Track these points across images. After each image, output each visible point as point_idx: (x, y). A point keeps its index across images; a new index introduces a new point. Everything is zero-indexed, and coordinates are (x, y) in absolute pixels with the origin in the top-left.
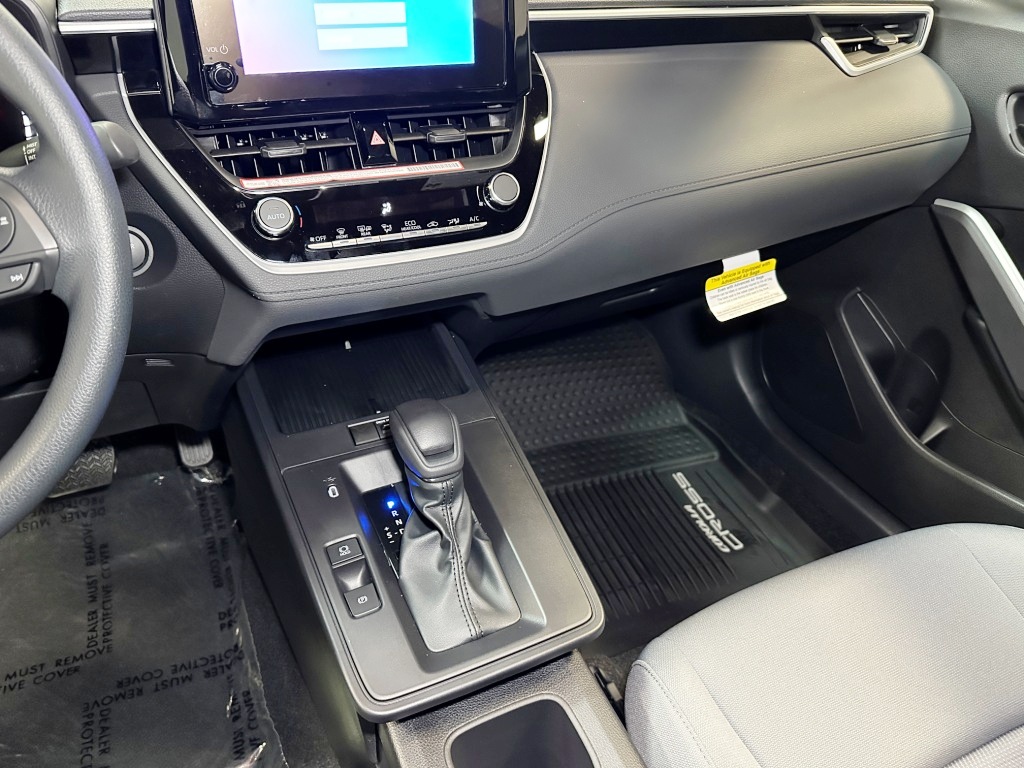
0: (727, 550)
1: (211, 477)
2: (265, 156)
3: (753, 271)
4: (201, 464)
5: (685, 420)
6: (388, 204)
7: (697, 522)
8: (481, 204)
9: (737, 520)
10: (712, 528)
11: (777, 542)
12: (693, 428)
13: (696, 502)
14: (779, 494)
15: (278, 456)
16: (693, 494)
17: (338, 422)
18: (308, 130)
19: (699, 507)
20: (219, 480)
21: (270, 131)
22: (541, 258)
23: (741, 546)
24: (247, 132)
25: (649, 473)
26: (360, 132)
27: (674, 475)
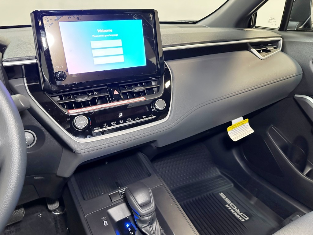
0: (243, 220)
1: (59, 212)
2: (77, 101)
3: (241, 123)
4: (55, 208)
5: (220, 174)
6: (121, 114)
7: (231, 211)
8: (153, 110)
9: (245, 208)
10: (236, 213)
11: (260, 215)
12: (222, 176)
13: (229, 203)
14: (257, 197)
15: (84, 210)
16: (227, 200)
17: (105, 193)
18: (92, 91)
19: (230, 205)
20: (61, 213)
21: (78, 93)
22: (175, 126)
23: (248, 218)
24: (70, 94)
25: (211, 194)
26: (110, 91)
27: (220, 194)
